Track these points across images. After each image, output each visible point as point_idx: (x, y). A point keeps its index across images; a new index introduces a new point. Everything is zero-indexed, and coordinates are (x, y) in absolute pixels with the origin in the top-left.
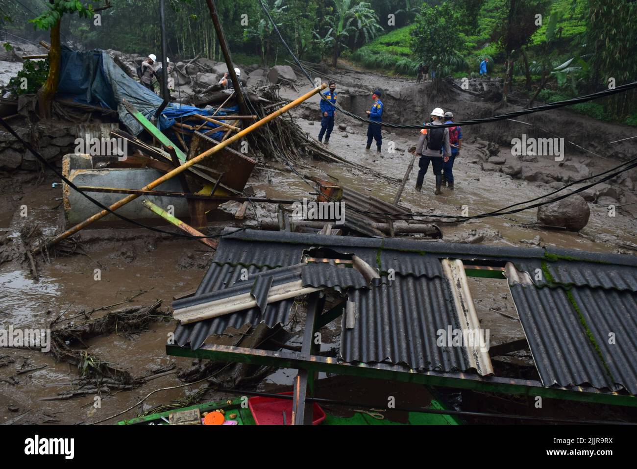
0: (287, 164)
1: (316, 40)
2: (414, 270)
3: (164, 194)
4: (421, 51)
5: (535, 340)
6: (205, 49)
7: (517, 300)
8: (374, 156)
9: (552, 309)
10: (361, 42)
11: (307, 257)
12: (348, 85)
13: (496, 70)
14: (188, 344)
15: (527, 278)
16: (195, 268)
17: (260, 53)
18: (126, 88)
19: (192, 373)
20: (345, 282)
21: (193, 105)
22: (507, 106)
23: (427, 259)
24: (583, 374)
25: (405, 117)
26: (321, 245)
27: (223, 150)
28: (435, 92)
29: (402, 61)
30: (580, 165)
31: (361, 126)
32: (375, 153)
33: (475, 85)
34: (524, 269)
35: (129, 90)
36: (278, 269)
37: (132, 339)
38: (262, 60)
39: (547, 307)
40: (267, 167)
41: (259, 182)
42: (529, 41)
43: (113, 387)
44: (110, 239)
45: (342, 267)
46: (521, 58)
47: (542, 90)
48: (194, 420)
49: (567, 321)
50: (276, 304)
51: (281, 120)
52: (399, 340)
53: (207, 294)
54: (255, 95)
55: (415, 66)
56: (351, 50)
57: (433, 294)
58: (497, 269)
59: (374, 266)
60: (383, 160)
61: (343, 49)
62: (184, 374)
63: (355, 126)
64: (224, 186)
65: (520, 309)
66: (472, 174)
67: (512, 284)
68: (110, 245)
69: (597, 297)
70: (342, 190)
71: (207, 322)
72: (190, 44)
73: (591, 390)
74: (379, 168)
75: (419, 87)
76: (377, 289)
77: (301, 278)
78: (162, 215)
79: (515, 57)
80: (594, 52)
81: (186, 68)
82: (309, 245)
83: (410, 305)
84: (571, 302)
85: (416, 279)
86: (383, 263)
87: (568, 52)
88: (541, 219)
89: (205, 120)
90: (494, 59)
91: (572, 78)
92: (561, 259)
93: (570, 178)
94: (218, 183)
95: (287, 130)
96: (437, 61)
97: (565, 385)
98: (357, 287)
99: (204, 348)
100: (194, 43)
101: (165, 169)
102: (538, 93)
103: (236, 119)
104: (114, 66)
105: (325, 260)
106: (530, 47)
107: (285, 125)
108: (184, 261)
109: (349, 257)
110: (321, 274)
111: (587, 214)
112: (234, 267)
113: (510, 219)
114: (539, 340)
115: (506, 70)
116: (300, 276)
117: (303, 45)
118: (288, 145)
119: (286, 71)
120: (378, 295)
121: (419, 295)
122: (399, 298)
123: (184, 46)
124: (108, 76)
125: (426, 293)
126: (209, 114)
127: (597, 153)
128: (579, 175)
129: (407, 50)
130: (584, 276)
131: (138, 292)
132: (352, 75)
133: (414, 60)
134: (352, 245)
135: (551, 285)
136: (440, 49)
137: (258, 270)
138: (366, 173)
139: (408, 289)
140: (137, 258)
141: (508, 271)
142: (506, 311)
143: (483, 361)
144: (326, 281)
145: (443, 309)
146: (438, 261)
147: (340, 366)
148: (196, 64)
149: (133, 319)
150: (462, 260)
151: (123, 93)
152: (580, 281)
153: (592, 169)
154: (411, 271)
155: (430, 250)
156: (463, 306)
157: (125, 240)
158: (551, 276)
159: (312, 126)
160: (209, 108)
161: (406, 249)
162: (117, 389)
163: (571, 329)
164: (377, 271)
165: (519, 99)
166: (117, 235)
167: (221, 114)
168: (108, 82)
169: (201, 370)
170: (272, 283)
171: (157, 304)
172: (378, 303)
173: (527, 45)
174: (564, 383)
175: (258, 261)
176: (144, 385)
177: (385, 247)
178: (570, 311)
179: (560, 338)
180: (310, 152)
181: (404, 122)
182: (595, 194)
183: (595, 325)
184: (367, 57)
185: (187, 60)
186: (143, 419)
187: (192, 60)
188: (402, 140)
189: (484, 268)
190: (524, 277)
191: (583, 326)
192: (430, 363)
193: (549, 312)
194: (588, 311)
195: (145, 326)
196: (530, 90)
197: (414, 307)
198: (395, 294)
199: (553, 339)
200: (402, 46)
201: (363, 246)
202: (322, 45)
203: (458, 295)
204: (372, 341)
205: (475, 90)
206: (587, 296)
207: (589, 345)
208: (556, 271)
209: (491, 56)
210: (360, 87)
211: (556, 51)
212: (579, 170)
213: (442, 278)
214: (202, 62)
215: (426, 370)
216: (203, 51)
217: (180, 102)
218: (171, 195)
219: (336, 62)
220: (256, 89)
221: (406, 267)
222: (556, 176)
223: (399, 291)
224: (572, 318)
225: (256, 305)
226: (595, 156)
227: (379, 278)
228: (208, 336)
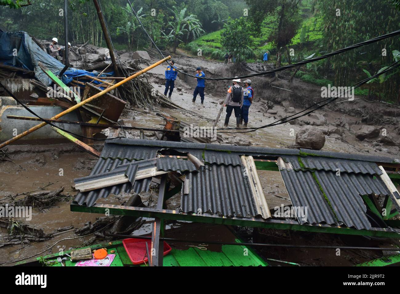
0: (145, 109)
1: (162, 36)
2: (224, 161)
3: (66, 122)
4: (227, 45)
5: (295, 199)
6: (91, 39)
7: (285, 178)
8: (199, 106)
9: (304, 183)
10: (191, 39)
11: (160, 154)
12: (183, 65)
13: (271, 59)
14: (85, 204)
15: (290, 166)
16: (86, 169)
17: (127, 43)
18: (40, 57)
19: (85, 230)
20: (183, 167)
21: (85, 70)
22: (278, 80)
23: (232, 156)
24: (321, 217)
25: (218, 85)
26: (169, 148)
27: (105, 95)
28: (235, 70)
29: (216, 51)
30: (320, 115)
31: (191, 89)
32: (200, 104)
33: (259, 67)
34: (289, 161)
35: (42, 58)
36: (142, 161)
37: (44, 212)
38: (129, 47)
39: (302, 182)
40: (133, 110)
41: (127, 118)
42: (291, 42)
43: (31, 240)
44: (28, 152)
45: (182, 160)
46: (286, 52)
47: (298, 71)
48: (87, 254)
49: (312, 189)
50: (141, 181)
51: (141, 82)
52: (216, 200)
53: (97, 174)
54: (125, 65)
55: (224, 55)
56: (184, 43)
57: (236, 175)
58: (273, 161)
59: (200, 159)
60: (204, 109)
61: (179, 42)
62: (79, 231)
63: (187, 89)
64: (105, 118)
65: (286, 183)
66: (258, 118)
67: (281, 169)
68: (28, 155)
69: (328, 176)
70: (180, 123)
71: (97, 191)
72: (82, 35)
73: (326, 226)
74: (202, 113)
75: (226, 67)
76: (203, 172)
77: (156, 166)
78: (64, 135)
79: (282, 51)
80: (327, 50)
81: (79, 50)
82: (161, 148)
83: (222, 181)
84: (314, 179)
85: (226, 166)
86: (206, 157)
87: (312, 49)
88: (298, 143)
89: (93, 79)
90: (270, 52)
91: (315, 65)
92: (309, 155)
93: (314, 122)
94: (102, 116)
95: (145, 88)
96: (237, 52)
97: (312, 223)
98: (191, 171)
99: (95, 206)
100: (85, 35)
101: (67, 106)
102: (295, 73)
103: (113, 79)
104: (32, 43)
105: (171, 156)
106: (291, 46)
107: (144, 85)
108: (79, 165)
109: (186, 154)
110: (169, 163)
111: (324, 140)
112: (114, 160)
113: (280, 143)
114: (297, 199)
115: (277, 59)
116: (156, 165)
117: (155, 39)
118: (146, 98)
119: (144, 54)
120: (203, 175)
121: (228, 176)
122: (216, 177)
123: (77, 37)
124: (28, 49)
125: (232, 174)
126: (95, 76)
127: (329, 108)
128: (320, 121)
129: (219, 45)
130: (321, 165)
131: (47, 184)
132: (185, 59)
133: (223, 51)
134: (187, 147)
135: (303, 170)
136: (238, 45)
137: (129, 162)
138: (194, 115)
139: (221, 172)
140: (47, 164)
141: (279, 162)
142: (278, 194)
143: (265, 211)
144: (172, 167)
145: (242, 183)
146: (239, 157)
147: (180, 215)
148: (85, 48)
149: (45, 199)
150: (253, 156)
151: (38, 60)
152: (319, 167)
153: (327, 118)
154: (223, 162)
155: (234, 150)
156: (253, 181)
157: (38, 152)
158: (303, 165)
159: (160, 88)
160: (95, 72)
161: (220, 150)
162: (34, 241)
163: (314, 193)
164: (202, 162)
165: (285, 76)
166: (33, 149)
167: (103, 76)
168: (28, 52)
169: (91, 228)
170: (137, 168)
171: (61, 189)
172: (203, 180)
173: (289, 44)
174: (311, 222)
175: (129, 157)
176: (53, 239)
177: (207, 149)
178: (314, 183)
179: (309, 198)
180: (160, 102)
181: (217, 88)
182: (328, 131)
183: (328, 191)
184: (194, 48)
185: (79, 45)
186: (53, 255)
187: (83, 45)
188: (216, 99)
189: (265, 161)
190: (288, 165)
191: (321, 192)
192: (234, 213)
193: (302, 184)
194: (324, 183)
195: (52, 204)
196: (291, 71)
197: (225, 182)
198: (213, 175)
199: (305, 199)
200: (216, 42)
201: (194, 148)
202: (167, 40)
203: (251, 175)
204: (200, 201)
205: (259, 70)
206: (323, 175)
207: (324, 202)
208: (306, 162)
209: (269, 50)
210: (190, 66)
211: (306, 49)
212: (319, 118)
213: (241, 166)
214: (89, 47)
215: (233, 216)
216: (90, 40)
217: (77, 68)
218: (70, 123)
219: (175, 50)
220: (125, 62)
221: (220, 160)
222: (306, 121)
223: (216, 173)
224: (315, 187)
225: (128, 181)
226: (328, 110)
227: (204, 165)
228: (98, 199)
